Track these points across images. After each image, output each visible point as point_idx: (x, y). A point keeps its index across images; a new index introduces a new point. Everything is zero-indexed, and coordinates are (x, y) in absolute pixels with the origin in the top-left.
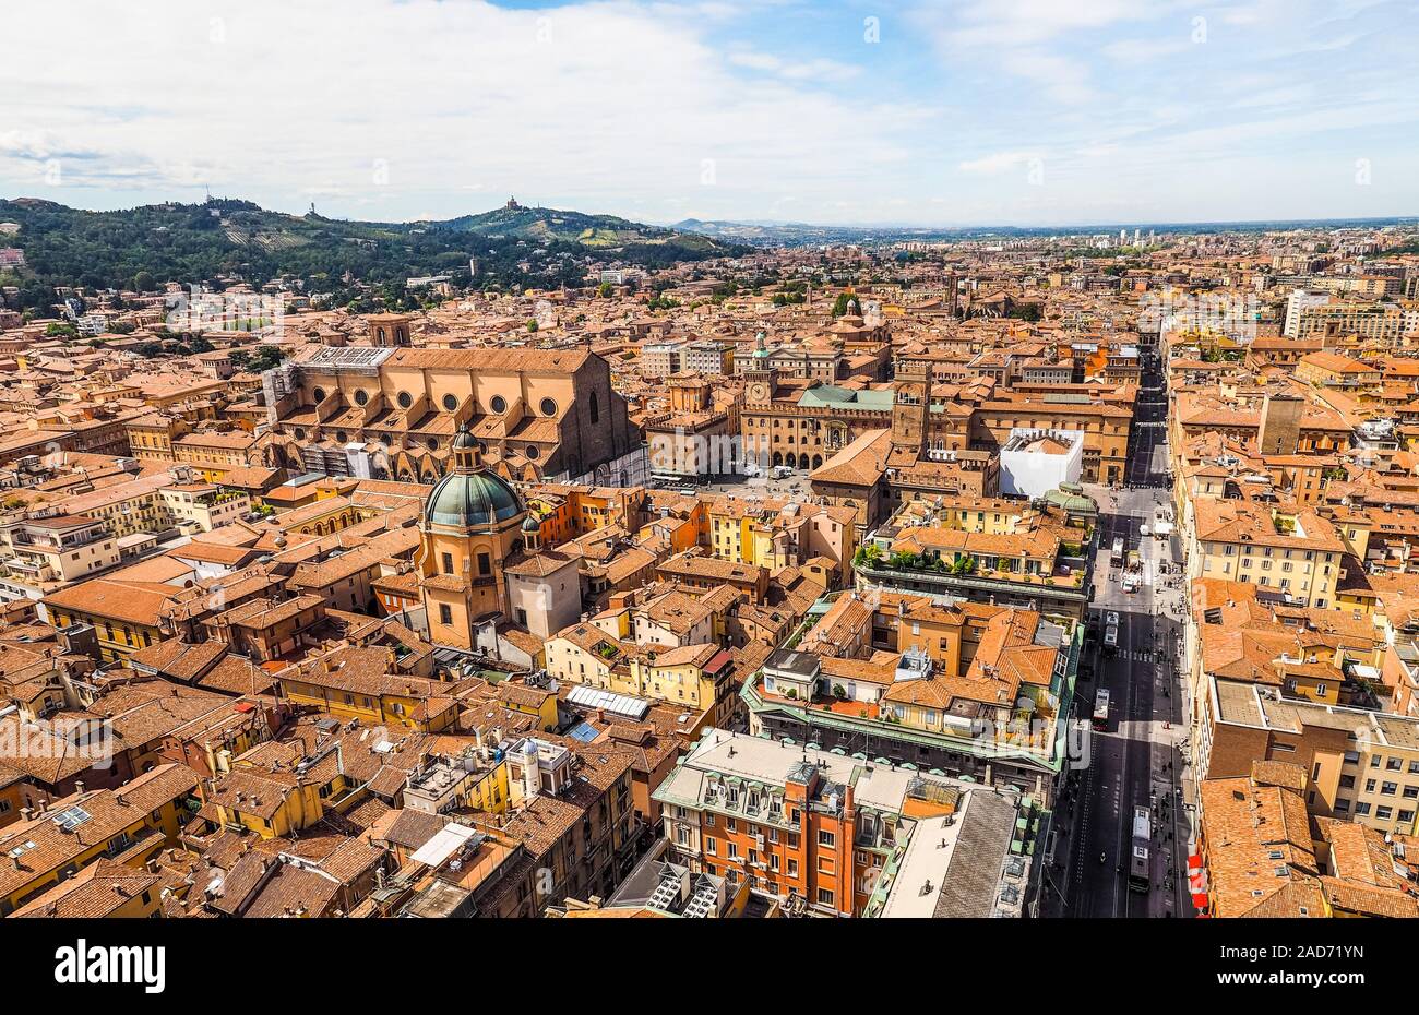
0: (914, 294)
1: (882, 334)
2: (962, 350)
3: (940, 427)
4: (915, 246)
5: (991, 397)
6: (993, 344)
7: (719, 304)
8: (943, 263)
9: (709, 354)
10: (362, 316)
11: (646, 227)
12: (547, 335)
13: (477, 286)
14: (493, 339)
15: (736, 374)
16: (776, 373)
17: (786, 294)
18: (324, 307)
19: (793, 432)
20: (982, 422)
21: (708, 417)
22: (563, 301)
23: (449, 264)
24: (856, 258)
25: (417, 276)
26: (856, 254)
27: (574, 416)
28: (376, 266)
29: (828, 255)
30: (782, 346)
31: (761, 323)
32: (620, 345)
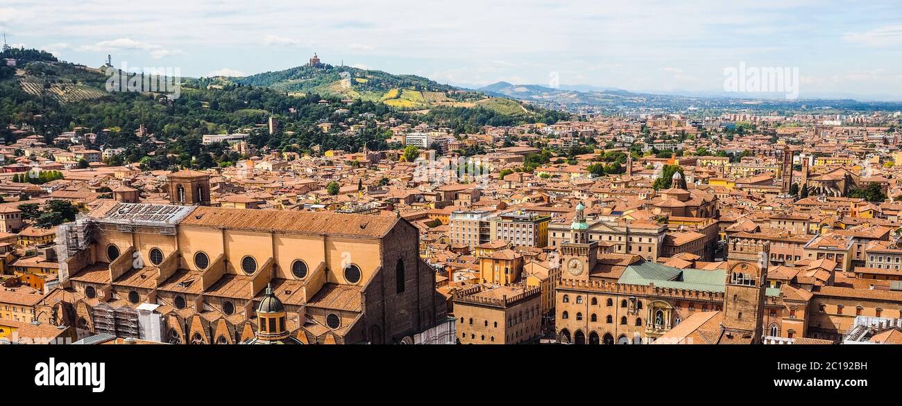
0: (744, 168)
1: (709, 210)
2: (797, 229)
3: (774, 311)
4: (744, 118)
5: (831, 282)
6: (832, 224)
7: (531, 171)
8: (775, 138)
9: (521, 224)
10: (155, 172)
11: (455, 89)
12: (348, 199)
13: (275, 145)
14: (291, 200)
15: (550, 246)
16: (595, 247)
17: (604, 164)
18: (117, 161)
19: (612, 311)
20: (822, 308)
21: (521, 292)
22: (364, 164)
23: (248, 121)
24: (680, 129)
25: (213, 133)
26: (679, 124)
27: (380, 285)
28: (172, 121)
29: (649, 124)
30: (601, 218)
31: (577, 194)
32: (425, 212)
